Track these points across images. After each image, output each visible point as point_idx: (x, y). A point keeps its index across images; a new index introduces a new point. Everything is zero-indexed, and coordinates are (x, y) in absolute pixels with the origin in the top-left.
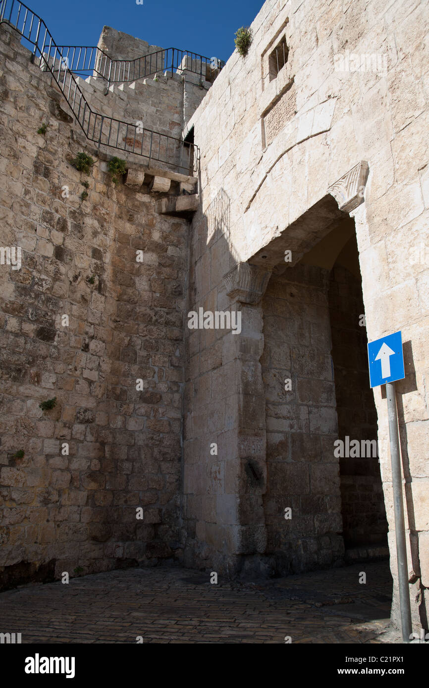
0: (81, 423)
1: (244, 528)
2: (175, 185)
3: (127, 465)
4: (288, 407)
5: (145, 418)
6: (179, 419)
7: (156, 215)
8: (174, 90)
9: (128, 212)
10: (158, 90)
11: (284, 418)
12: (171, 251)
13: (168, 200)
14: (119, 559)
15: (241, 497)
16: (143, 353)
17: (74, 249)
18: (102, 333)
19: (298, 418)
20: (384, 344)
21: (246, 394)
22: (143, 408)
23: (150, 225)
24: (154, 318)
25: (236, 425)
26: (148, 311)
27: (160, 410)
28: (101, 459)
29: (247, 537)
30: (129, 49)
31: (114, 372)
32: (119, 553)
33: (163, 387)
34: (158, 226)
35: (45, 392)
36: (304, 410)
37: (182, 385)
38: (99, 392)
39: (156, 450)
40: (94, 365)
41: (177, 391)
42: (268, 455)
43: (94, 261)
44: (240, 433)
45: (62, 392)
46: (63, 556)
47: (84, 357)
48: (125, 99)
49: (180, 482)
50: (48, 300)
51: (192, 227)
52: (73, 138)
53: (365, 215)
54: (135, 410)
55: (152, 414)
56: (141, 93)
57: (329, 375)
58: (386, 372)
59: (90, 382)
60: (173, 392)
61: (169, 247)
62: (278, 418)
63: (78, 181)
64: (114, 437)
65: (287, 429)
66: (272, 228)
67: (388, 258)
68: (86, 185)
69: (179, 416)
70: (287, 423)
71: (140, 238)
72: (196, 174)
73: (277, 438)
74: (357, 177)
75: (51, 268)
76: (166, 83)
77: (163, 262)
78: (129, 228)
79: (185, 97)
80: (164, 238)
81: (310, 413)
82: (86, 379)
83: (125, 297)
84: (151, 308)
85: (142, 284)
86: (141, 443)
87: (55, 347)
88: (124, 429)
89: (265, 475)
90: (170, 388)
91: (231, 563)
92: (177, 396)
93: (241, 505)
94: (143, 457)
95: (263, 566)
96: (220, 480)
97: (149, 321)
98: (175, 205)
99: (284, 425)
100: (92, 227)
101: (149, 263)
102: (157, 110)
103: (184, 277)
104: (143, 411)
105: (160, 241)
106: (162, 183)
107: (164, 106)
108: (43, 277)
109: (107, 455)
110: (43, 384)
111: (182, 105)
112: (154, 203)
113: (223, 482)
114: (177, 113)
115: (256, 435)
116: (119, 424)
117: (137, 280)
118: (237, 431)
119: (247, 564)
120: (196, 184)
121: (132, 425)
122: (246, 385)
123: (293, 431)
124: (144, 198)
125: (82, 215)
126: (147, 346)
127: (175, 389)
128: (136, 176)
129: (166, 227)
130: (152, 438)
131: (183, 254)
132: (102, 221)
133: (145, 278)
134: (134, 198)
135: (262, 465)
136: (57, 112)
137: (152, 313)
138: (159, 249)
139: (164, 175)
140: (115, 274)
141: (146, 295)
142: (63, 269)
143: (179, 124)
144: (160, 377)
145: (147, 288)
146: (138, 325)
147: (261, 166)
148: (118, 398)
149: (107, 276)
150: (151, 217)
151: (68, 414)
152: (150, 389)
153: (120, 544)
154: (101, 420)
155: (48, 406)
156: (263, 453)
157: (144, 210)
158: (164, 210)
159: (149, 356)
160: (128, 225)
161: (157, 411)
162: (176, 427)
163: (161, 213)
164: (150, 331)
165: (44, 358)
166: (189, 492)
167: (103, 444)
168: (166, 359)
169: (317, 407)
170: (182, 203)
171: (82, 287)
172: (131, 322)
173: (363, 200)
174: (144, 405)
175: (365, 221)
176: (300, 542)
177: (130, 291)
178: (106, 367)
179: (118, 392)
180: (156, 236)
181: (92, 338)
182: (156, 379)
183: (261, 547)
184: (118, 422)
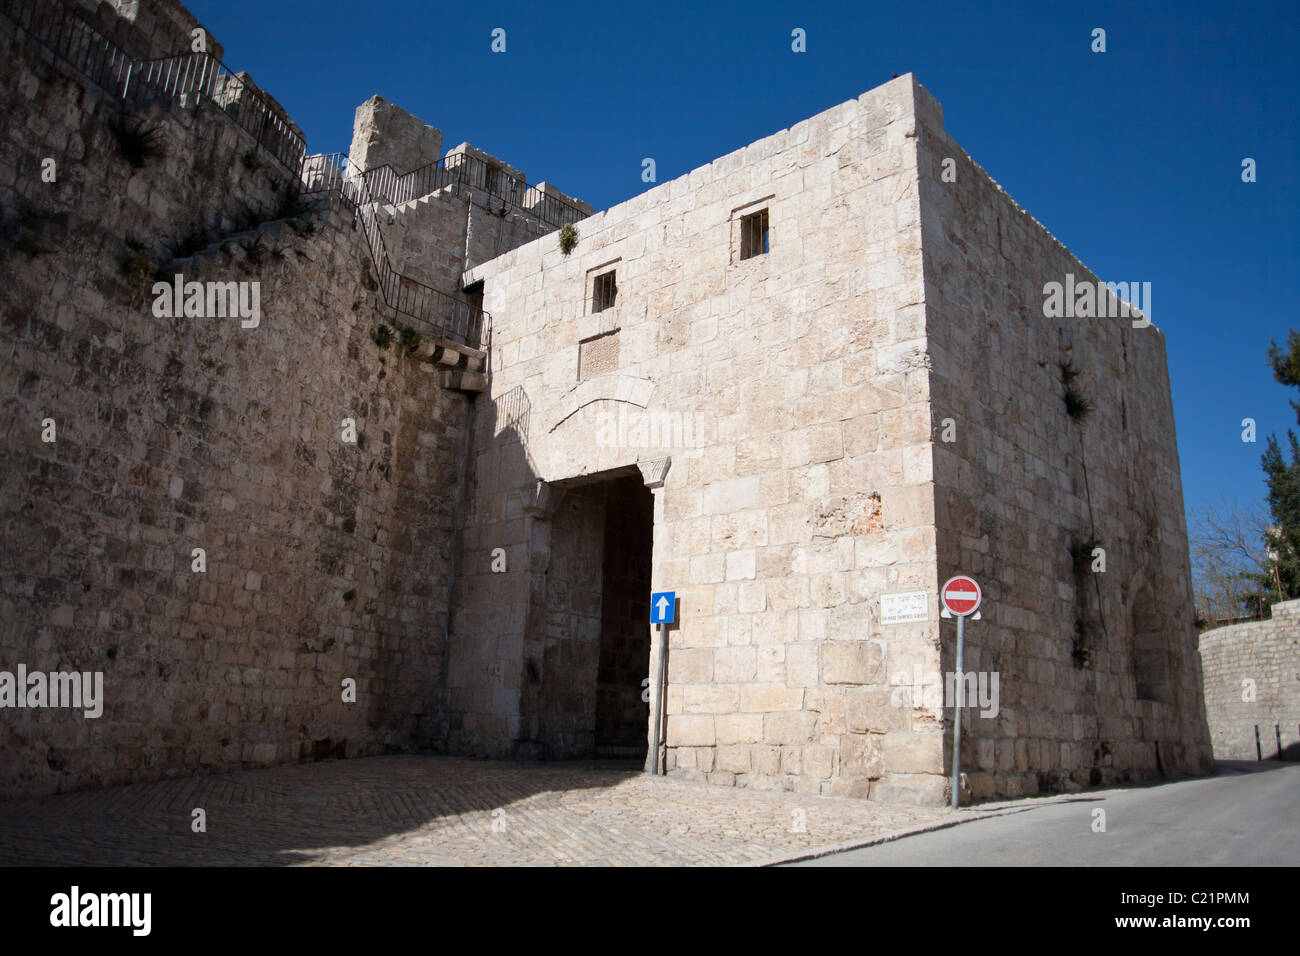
0: (368, 613)
1: (522, 718)
2: (464, 358)
3: (398, 656)
4: (562, 615)
5: (416, 610)
6: (445, 613)
7: (438, 388)
8: (457, 211)
9: (412, 385)
10: (441, 211)
11: (559, 625)
12: (450, 432)
13: (453, 373)
14: (387, 746)
15: (522, 692)
16: (419, 544)
17: (371, 436)
18: (387, 523)
19: (569, 626)
20: (663, 597)
21: (533, 603)
22: (415, 600)
23: (431, 401)
24: (430, 507)
25: (522, 630)
26: (425, 499)
27: (430, 603)
28: (379, 648)
29: (524, 725)
30: (402, 133)
31: (393, 561)
32: (388, 740)
33: (433, 579)
34: (438, 402)
35: (346, 583)
36: (574, 620)
37: (450, 579)
38: (381, 582)
39: (424, 643)
40: (379, 556)
41: (445, 585)
42: (545, 657)
43: (385, 445)
44: (526, 637)
45: (357, 584)
46: (351, 737)
47: (373, 547)
48: (405, 224)
49: (443, 676)
50: (353, 491)
51: (474, 408)
52: (376, 308)
53: (663, 498)
54: (408, 602)
55: (422, 607)
56: (422, 216)
57: (598, 588)
58: (662, 616)
59: (376, 573)
60: (442, 586)
61: (449, 428)
62: (553, 624)
63: (377, 357)
64: (389, 628)
65: (559, 636)
66: (580, 466)
67: (673, 536)
68: (383, 360)
69: (445, 610)
70: (559, 629)
71: (421, 415)
72: (483, 349)
73: (551, 643)
74: (662, 466)
75: (355, 458)
76: (450, 202)
77: (441, 444)
78: (412, 404)
79: (469, 224)
80: (444, 416)
81: (579, 622)
82: (373, 570)
83: (405, 483)
84: (427, 496)
85: (420, 468)
86: (411, 635)
87: (355, 539)
88: (397, 621)
89: (541, 674)
90: (440, 581)
91: (509, 747)
92: (445, 590)
93: (522, 699)
94: (412, 649)
95: (534, 751)
96: (499, 676)
97: (424, 509)
98: (460, 381)
99: (557, 631)
100: (386, 409)
101: (429, 445)
102: (438, 240)
103: (461, 462)
104: (414, 603)
105: (440, 420)
106: (451, 356)
107: (445, 234)
108: (350, 468)
109: (383, 645)
110: (346, 575)
111: (465, 235)
112: (436, 374)
113: (502, 679)
114: (458, 244)
115: (537, 639)
116: (394, 614)
117: (416, 463)
118: (523, 636)
119: (522, 749)
120: (484, 360)
121: (404, 618)
122: (533, 595)
123: (563, 637)
124: (427, 368)
125: (379, 395)
126: (422, 536)
127: (444, 582)
128: (427, 349)
129: (446, 403)
130: (421, 631)
131: (461, 435)
132: (392, 399)
133: (424, 462)
134: (419, 369)
135: (540, 666)
136: (367, 281)
137: (428, 501)
138: (438, 428)
139: (455, 348)
140: (400, 456)
141: (424, 481)
142: (363, 458)
143: (459, 260)
144: (432, 569)
145: (425, 473)
146: (415, 513)
147: (574, 397)
148: (393, 589)
149: (393, 461)
150: (432, 391)
151: (360, 603)
152: (423, 581)
153: (389, 731)
154: (381, 612)
155: (349, 596)
156: (541, 656)
157: (427, 382)
158: (447, 385)
159: (423, 547)
160: (411, 401)
161: (426, 604)
162: (443, 622)
163: (442, 387)
164: (425, 520)
165: (347, 550)
166: (456, 685)
167: (381, 634)
168: (438, 551)
169: (585, 617)
170: (468, 382)
171: (376, 474)
172: (409, 510)
173: (663, 485)
174: (415, 597)
175: (662, 502)
176: (561, 735)
177: (410, 476)
178: (387, 557)
179: (394, 582)
180: (437, 414)
181: (379, 528)
182: (428, 571)
183: (533, 736)
184: (393, 614)
